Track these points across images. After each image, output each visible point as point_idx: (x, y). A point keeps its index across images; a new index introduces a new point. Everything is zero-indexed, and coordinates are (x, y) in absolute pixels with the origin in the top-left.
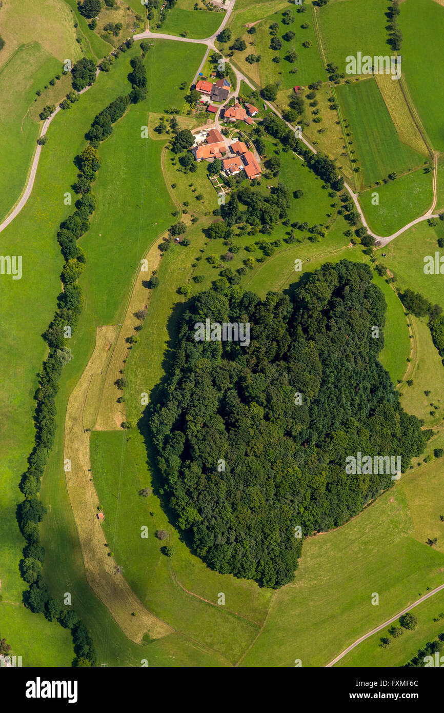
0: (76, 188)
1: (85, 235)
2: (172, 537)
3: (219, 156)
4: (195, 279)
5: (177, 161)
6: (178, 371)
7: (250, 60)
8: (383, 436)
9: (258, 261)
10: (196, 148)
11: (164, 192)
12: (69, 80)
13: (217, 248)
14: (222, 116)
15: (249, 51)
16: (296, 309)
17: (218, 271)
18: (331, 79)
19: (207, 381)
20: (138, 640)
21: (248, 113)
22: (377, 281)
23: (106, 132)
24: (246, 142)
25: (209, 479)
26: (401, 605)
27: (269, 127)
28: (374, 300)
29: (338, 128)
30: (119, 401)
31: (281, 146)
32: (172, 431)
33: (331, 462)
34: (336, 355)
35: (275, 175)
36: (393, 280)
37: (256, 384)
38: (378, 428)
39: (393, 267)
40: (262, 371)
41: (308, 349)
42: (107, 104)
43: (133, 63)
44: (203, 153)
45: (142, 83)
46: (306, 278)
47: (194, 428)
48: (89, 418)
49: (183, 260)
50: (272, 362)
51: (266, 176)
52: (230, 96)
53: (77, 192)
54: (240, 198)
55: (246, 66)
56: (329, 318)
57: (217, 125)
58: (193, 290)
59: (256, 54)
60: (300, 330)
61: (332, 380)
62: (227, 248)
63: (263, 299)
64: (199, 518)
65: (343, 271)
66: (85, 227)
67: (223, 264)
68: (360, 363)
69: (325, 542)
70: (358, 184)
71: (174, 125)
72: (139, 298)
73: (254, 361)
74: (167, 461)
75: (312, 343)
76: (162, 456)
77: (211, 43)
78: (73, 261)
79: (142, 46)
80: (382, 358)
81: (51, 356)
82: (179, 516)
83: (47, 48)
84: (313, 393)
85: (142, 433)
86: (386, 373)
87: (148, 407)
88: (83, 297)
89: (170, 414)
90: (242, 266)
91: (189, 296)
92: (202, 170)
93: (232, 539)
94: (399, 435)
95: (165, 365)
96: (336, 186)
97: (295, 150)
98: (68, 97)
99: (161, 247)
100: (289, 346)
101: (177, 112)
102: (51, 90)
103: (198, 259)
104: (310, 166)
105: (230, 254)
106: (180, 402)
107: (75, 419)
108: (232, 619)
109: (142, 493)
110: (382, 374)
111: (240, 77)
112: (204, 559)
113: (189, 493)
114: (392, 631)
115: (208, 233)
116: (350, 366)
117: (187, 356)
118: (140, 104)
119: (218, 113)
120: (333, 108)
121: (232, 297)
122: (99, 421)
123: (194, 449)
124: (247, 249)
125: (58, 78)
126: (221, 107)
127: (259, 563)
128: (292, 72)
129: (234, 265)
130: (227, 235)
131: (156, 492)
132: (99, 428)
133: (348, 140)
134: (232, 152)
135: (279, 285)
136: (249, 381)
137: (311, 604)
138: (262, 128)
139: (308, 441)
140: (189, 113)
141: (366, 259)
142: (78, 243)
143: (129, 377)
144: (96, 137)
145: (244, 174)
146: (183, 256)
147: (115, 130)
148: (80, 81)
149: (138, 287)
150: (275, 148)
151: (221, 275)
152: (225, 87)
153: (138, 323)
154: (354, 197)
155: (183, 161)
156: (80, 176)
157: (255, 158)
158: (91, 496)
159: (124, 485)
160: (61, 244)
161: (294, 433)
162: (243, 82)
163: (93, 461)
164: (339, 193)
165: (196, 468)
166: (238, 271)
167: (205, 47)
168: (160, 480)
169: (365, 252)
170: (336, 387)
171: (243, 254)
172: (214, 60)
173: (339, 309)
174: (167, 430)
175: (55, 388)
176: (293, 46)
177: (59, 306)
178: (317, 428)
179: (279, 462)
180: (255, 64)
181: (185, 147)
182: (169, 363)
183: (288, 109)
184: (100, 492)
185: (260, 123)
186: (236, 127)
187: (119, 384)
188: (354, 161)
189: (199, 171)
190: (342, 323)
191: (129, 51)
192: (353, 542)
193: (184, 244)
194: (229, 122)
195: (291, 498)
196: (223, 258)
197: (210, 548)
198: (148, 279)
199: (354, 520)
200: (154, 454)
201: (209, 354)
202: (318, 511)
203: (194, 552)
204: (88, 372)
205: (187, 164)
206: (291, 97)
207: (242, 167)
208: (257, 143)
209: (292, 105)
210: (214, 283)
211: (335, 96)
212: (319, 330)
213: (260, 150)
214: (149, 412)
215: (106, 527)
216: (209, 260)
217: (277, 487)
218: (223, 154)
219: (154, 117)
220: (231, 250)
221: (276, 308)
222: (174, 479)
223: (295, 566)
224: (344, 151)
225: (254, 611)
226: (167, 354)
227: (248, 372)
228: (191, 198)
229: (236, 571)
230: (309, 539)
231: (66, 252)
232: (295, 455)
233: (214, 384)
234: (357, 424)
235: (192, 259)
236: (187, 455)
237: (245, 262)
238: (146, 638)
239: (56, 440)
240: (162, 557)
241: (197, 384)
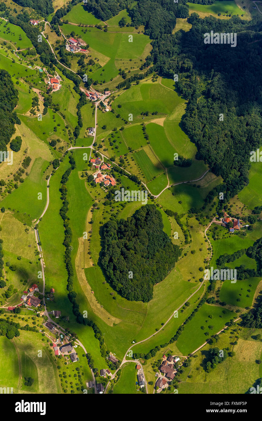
0: (62, 198)
1: (68, 211)
2: (115, 294)
3: (102, 181)
4: (104, 218)
5: (90, 184)
6: (106, 246)
7: (104, 150)
8: (169, 252)
9: (121, 209)
10: (95, 180)
11: (89, 195)
12: (52, 166)
13: (108, 208)
14: (100, 169)
15: (104, 147)
16: (136, 221)
17: (111, 215)
18: (130, 152)
19: (116, 246)
20: (112, 325)
21: (108, 166)
22: (157, 208)
23: (67, 180)
24: (109, 175)
25: (123, 274)
26: (184, 300)
27: (115, 169)
28: (158, 214)
29: (136, 166)
30: (90, 258)
31: (120, 175)
32: (108, 263)
33: (156, 262)
34: (151, 232)
35: (120, 183)
36: (162, 207)
37: (130, 244)
38: (167, 250)
39: (161, 203)
40: (131, 240)
41: (143, 232)
42: (65, 171)
43: (70, 158)
44: (97, 181)
45: (74, 163)
46: (137, 212)
47: (115, 261)
48: (82, 265)
49: (99, 214)
50: (133, 237)
51: (118, 184)
52: (101, 162)
53: (62, 200)
54: (111, 192)
55: (104, 152)
56: (147, 221)
57: (99, 172)
58: (105, 222)
59: (106, 148)
60: (139, 227)
61: (151, 239)
62: (111, 207)
63: (126, 220)
64: (122, 286)
65: (148, 207)
66: (67, 209)
67: (111, 212)
68: (158, 233)
69: (159, 286)
70: (145, 182)
71: (86, 174)
72: (89, 227)
73: (128, 238)
74: (109, 272)
75: (144, 230)
76: (107, 271)
77: (91, 147)
78: (66, 220)
79: (71, 152)
80: (164, 230)
81: (67, 249)
82: (116, 287)
83: (43, 158)
84: (147, 244)
85: (99, 266)
86: (166, 234)
87: (99, 258)
88: (72, 230)
89: (107, 258)
90: (117, 212)
91: (104, 224)
92: (98, 186)
93: (133, 290)
94: (174, 251)
95: (101, 245)
96: (139, 183)
97: (124, 175)
98: (53, 171)
99: (91, 211)
100: (137, 232)
101: (87, 170)
102: (47, 171)
103: (103, 212)
104: (130, 179)
105: (113, 209)
106: (109, 254)
107: (78, 266)
108: (137, 313)
109: (103, 283)
110: (165, 235)
111: (103, 156)
112: (126, 298)
113: (118, 280)
114: (184, 308)
115: (104, 204)
116: (156, 234)
117: (108, 241)
118: (75, 169)
119: (99, 168)
120: (133, 160)
121: (117, 221)
122: (86, 265)
123: (116, 267)
124: (117, 207)
125: (49, 166)
126: (99, 166)
127: (142, 295)
128: (118, 152)
129: (115, 212)
130: (111, 204)
131: (108, 282)
132: (86, 267)
133: (139, 169)
134: (106, 179)
135: (130, 215)
136: (128, 244)
137: (159, 304)
138: (113, 170)
139: (148, 258)
140: (90, 170)
141: (153, 203)
142: (66, 214)
143: (92, 251)
144: (64, 182)
145: (111, 185)
146: (98, 213)
147: (69, 179)
148: (55, 166)
149: (88, 224)
150: (118, 175)
151: (112, 215)
152: (99, 160)
153: (90, 235)
154: (145, 185)
155: (92, 184)
156: (62, 195)
157: (113, 179)
158: (89, 287)
159: (98, 282)
160: (61, 216)
161: (144, 256)
162: (104, 157)
163: (87, 277)
164: (140, 185)
165: (118, 272)
166: (116, 213)
167: (90, 148)
168: (108, 278)
169: (152, 201)
170: (153, 241)
171: (116, 209)
172: (94, 152)
173: (149, 218)
174: (107, 263)
175: (70, 258)
176: (117, 144)
177: (65, 234)
178: (150, 253)
179: (142, 265)
180: (106, 151)
181: (92, 180)
182: (103, 244)
183: (120, 163)
184: (91, 285)
185: (112, 169)
186: (105, 171)
187: (89, 253)
188: (143, 175)
189: (97, 186)
190: (151, 222)
191: (67, 154)
192: (167, 284)
193: (98, 209)
194: (103, 170)
195: (147, 275)
196: (111, 211)
197: (127, 294)
198: (90, 221)
199: (166, 278)
200: (104, 271)
201: (114, 239)
202: (155, 277)
203: (123, 297)
204: (79, 252)
205: (93, 185)
206: (120, 159)
207: (110, 183)
208: (113, 175)
209: (121, 161)
210: (110, 218)
211: (133, 157)
212: (144, 226)
213: (114, 176)
214: (100, 260)
215: (95, 295)
216: (107, 212)
217: (143, 272)
218: (103, 180)
219: (80, 173)
220: (113, 208)
221: (131, 222)
222: (112, 276)
223: (153, 294)
224: (139, 172)
225: (143, 310)
226: (101, 242)
227: (127, 241)
228: (97, 195)
229: (136, 299)
230: (154, 286)
231: (64, 218)
232: (146, 262)
233: (118, 247)
234: (161, 250)
235: (102, 213)
236: (115, 269)
237: (118, 211)
238: (114, 325)
239: (74, 273)
240: (114, 300)
241: (113, 248)
